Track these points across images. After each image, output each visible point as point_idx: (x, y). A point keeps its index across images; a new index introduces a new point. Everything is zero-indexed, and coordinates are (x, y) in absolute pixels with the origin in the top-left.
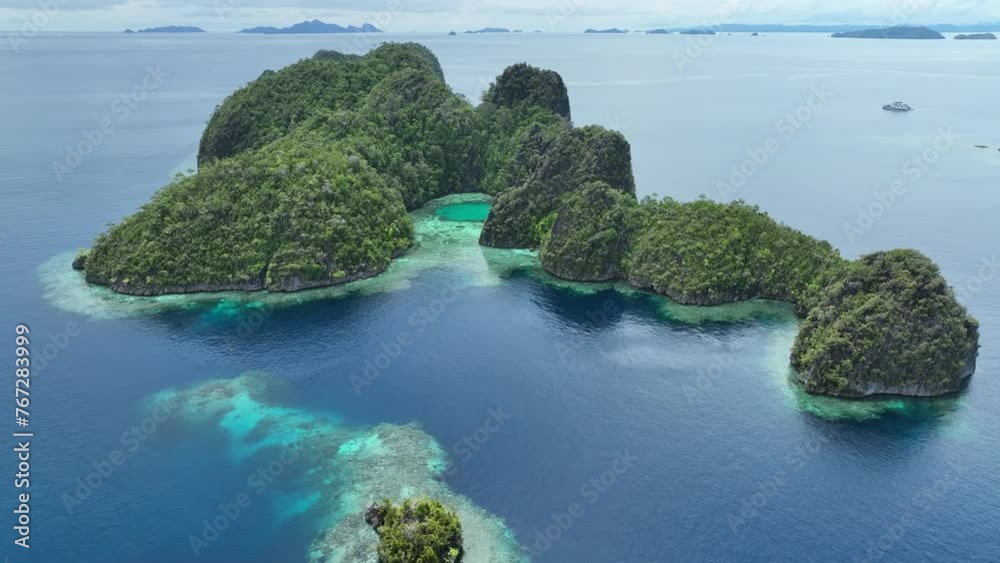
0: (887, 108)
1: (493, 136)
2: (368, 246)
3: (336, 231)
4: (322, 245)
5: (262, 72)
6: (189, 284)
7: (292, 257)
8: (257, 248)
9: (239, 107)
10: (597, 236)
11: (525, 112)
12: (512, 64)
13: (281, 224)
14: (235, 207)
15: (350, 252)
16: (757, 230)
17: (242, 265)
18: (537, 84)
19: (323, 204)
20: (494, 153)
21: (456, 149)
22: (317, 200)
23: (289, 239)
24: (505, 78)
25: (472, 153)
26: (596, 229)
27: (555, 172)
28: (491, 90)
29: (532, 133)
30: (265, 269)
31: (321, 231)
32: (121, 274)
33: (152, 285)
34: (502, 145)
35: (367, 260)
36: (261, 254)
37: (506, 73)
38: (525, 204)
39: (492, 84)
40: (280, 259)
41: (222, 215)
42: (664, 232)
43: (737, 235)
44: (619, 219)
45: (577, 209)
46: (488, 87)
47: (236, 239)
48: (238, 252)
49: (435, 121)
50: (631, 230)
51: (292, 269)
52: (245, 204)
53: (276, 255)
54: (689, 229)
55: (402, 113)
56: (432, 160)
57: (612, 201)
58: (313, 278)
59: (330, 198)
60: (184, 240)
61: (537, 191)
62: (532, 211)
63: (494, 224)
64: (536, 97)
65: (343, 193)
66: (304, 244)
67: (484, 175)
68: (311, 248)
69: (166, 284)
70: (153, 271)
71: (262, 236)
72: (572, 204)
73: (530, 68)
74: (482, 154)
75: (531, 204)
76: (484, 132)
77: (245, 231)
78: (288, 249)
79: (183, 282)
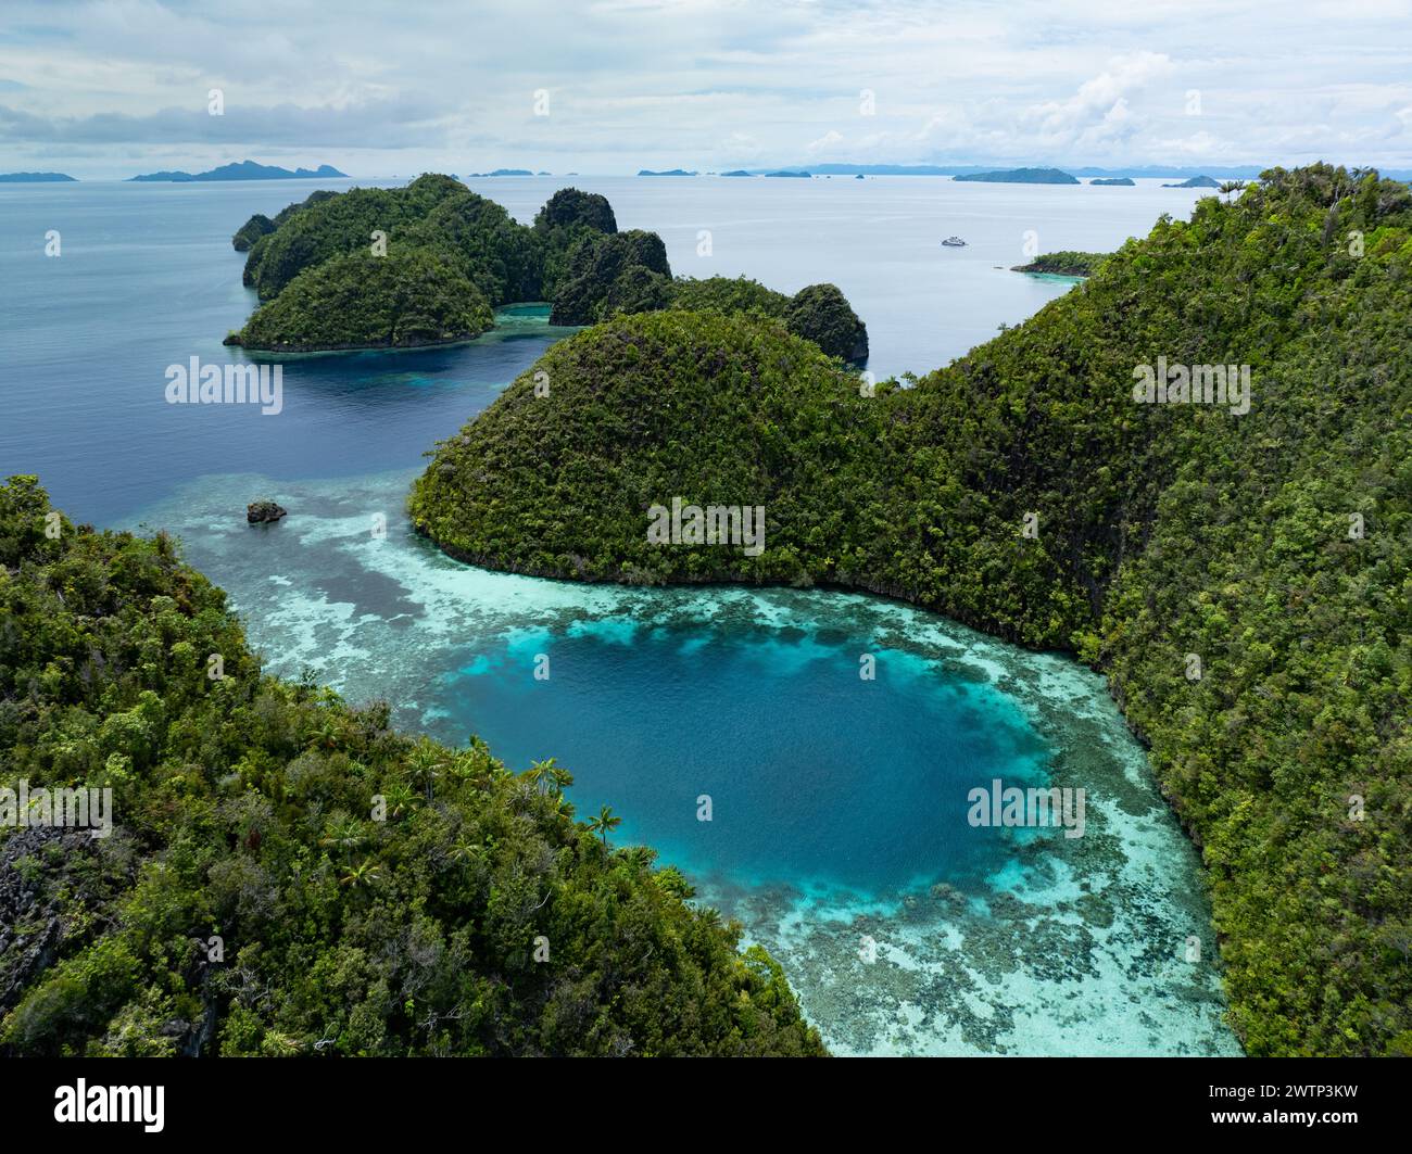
0: (945, 243)
1: (549, 252)
2: (465, 318)
3: (442, 305)
4: (432, 313)
5: (250, 218)
6: (335, 343)
7: (413, 322)
8: (382, 315)
9: (299, 233)
10: (641, 303)
11: (576, 231)
12: (561, 189)
13: (402, 298)
14: (363, 287)
15: (454, 320)
16: (753, 293)
17: (375, 328)
18: (586, 207)
19: (430, 286)
20: (551, 265)
21: (516, 263)
22: (425, 282)
23: (407, 309)
24: (554, 203)
25: (532, 266)
26: (640, 297)
27: (606, 266)
28: (543, 213)
29: (585, 245)
30: (392, 331)
31: (431, 304)
32: (280, 339)
33: (307, 344)
34: (558, 258)
35: (466, 327)
36: (387, 321)
37: (556, 197)
38: (585, 291)
39: (543, 208)
40: (403, 324)
41: (354, 293)
42: (689, 297)
43: (738, 295)
44: (656, 291)
45: (624, 285)
46: (539, 212)
47: (367, 311)
48: (369, 320)
49: (496, 238)
50: (666, 299)
51: (415, 330)
52: (369, 286)
53: (401, 320)
54: (705, 294)
55: (465, 231)
56: (497, 271)
57: (650, 278)
58: (429, 338)
59: (433, 282)
60: (326, 312)
61: (593, 281)
62: (591, 297)
63: (561, 307)
64: (586, 219)
65: (442, 278)
66: (420, 313)
67: (542, 285)
68: (425, 316)
69: (318, 344)
70: (306, 334)
71: (385, 308)
72: (621, 282)
73: (578, 192)
74: (541, 267)
75: (589, 291)
76: (541, 248)
77: (373, 305)
78: (409, 316)
79: (330, 341)
